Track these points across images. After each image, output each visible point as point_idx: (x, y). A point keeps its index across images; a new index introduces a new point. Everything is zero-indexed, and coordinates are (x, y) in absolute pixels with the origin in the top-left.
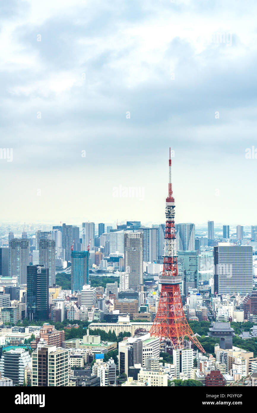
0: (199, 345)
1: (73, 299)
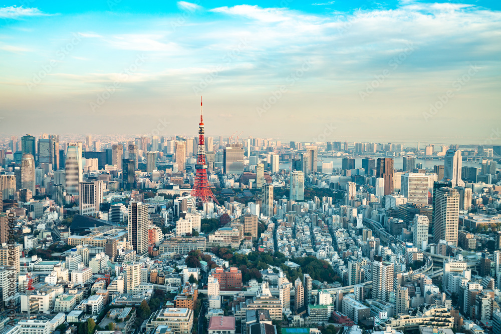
0: (217, 201)
1: (148, 177)
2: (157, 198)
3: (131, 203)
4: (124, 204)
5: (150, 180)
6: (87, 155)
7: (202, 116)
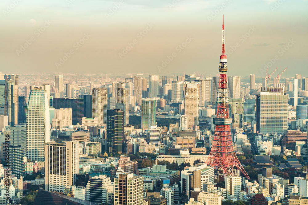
0: (246, 174)
1: (143, 136)
2: (156, 168)
3: (118, 174)
4: (108, 176)
5: (146, 140)
6: (57, 103)
7: (223, 45)
